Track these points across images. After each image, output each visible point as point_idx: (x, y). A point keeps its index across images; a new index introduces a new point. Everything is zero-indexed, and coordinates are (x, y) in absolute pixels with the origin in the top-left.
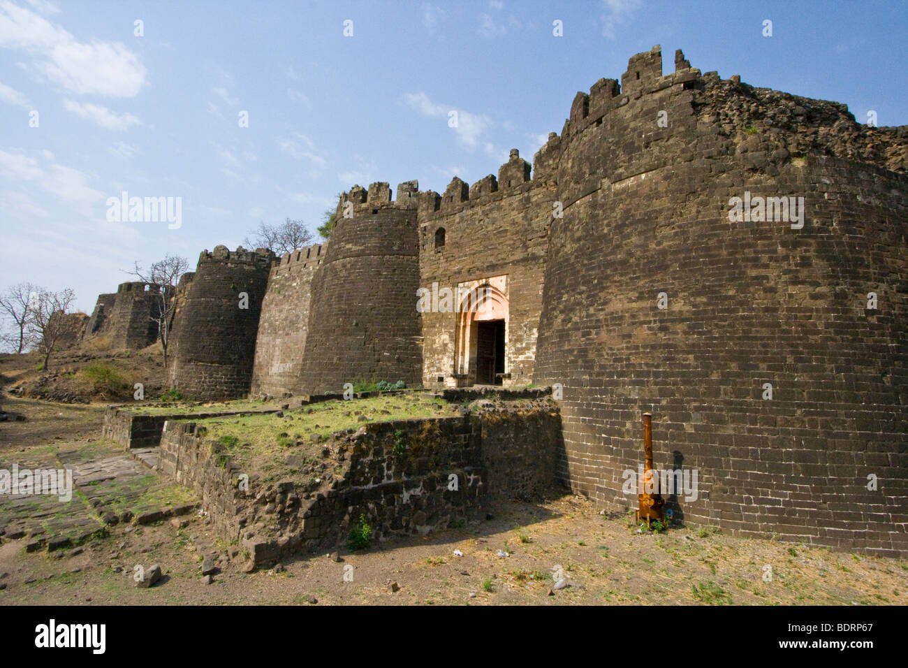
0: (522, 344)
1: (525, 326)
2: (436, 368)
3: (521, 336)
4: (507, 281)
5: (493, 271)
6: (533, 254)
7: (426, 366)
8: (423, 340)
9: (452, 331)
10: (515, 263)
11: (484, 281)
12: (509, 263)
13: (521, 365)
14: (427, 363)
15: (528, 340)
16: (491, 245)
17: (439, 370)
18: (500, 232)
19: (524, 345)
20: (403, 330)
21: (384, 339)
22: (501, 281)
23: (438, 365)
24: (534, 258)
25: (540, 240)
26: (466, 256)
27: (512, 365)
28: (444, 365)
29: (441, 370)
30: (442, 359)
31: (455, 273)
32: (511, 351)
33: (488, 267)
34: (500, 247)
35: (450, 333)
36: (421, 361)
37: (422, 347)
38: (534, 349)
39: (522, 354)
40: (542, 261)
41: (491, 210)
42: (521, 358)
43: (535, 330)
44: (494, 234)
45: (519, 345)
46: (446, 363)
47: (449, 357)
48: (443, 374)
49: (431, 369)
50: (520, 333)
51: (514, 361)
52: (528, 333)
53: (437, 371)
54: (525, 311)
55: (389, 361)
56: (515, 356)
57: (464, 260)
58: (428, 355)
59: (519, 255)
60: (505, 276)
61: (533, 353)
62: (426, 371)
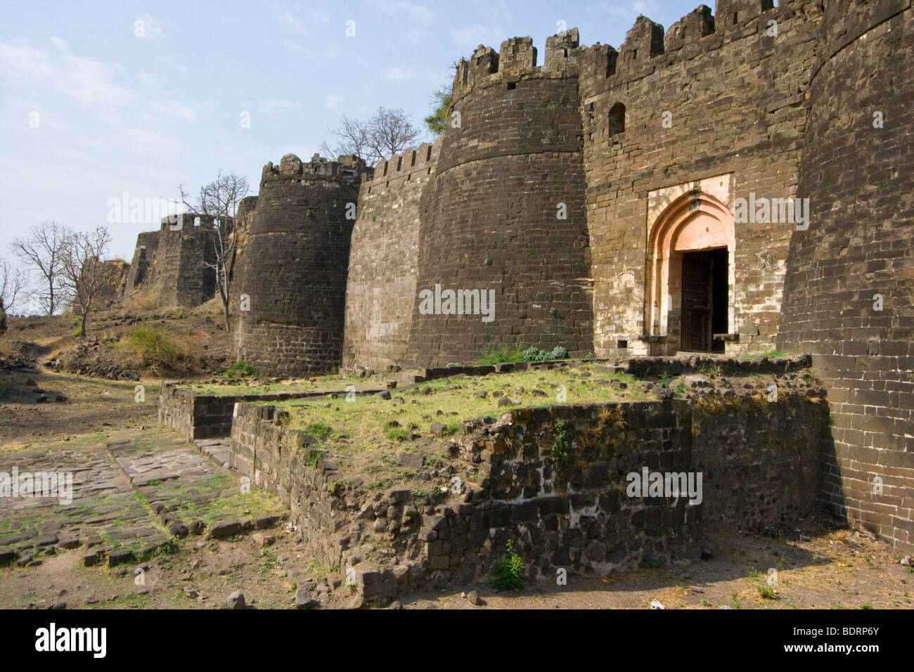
0: (758, 286)
1: (764, 256)
2: (614, 327)
3: (756, 273)
4: (731, 183)
5: (707, 168)
6: (778, 135)
7: (598, 324)
8: (593, 283)
9: (639, 268)
10: (746, 153)
11: (692, 186)
12: (735, 153)
13: (757, 321)
14: (600, 319)
15: (770, 279)
16: (703, 126)
17: (620, 329)
18: (718, 103)
19: (761, 288)
20: (562, 269)
21: (532, 284)
22: (721, 184)
23: (617, 322)
24: (780, 141)
25: (790, 110)
26: (660, 146)
27: (741, 320)
28: (627, 321)
29: (622, 330)
30: (624, 312)
31: (643, 175)
32: (739, 299)
33: (697, 162)
34: (719, 128)
35: (636, 271)
36: (590, 316)
37: (591, 295)
38: (779, 294)
39: (758, 302)
40: (793, 146)
41: (703, 67)
42: (757, 308)
43: (781, 263)
44: (709, 107)
45: (752, 288)
46: (630, 318)
47: (635, 309)
48: (625, 336)
49: (607, 328)
50: (755, 268)
51: (745, 314)
52: (769, 267)
53: (616, 332)
54: (763, 232)
55: (542, 318)
56: (745, 305)
57: (658, 154)
58: (601, 306)
59: (752, 139)
60: (728, 176)
61: (778, 300)
62: (598, 331)
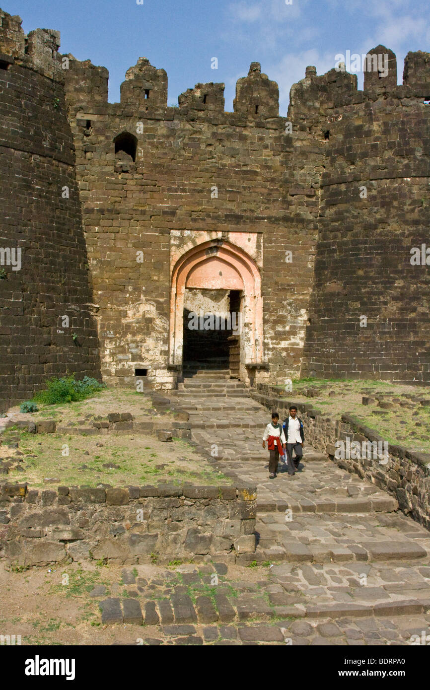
0: (284, 327)
1: (290, 304)
2: (130, 356)
3: (282, 316)
4: (258, 241)
5: (238, 223)
6: (298, 215)
7: (107, 352)
8: (98, 310)
9: (161, 300)
10: (273, 220)
11: (220, 235)
12: (264, 218)
13: (284, 354)
14: (109, 346)
15: (295, 323)
16: (231, 186)
17: (137, 357)
18: (246, 172)
19: (287, 328)
20: (75, 291)
21: (53, 306)
22: (249, 240)
23: (134, 351)
24: (300, 220)
25: (306, 199)
26: (183, 190)
27: (270, 353)
28: (148, 351)
29: (141, 359)
30: (143, 341)
31: (165, 213)
32: (268, 336)
33: (226, 216)
34: (246, 193)
35: (157, 302)
36: (97, 344)
37: (96, 321)
38: (302, 334)
39: (285, 339)
40: (312, 226)
41: (229, 136)
42: (284, 344)
43: (303, 311)
44: (237, 173)
45: (280, 328)
46: (151, 347)
47: (157, 339)
48: (144, 365)
49: (120, 356)
50: (283, 313)
51: (274, 349)
52: (294, 314)
53: (133, 360)
54: (289, 285)
55: (65, 344)
56: (274, 341)
57: (181, 197)
58: (111, 334)
59: (276, 211)
60: (256, 235)
61: (302, 339)
62: (108, 359)
